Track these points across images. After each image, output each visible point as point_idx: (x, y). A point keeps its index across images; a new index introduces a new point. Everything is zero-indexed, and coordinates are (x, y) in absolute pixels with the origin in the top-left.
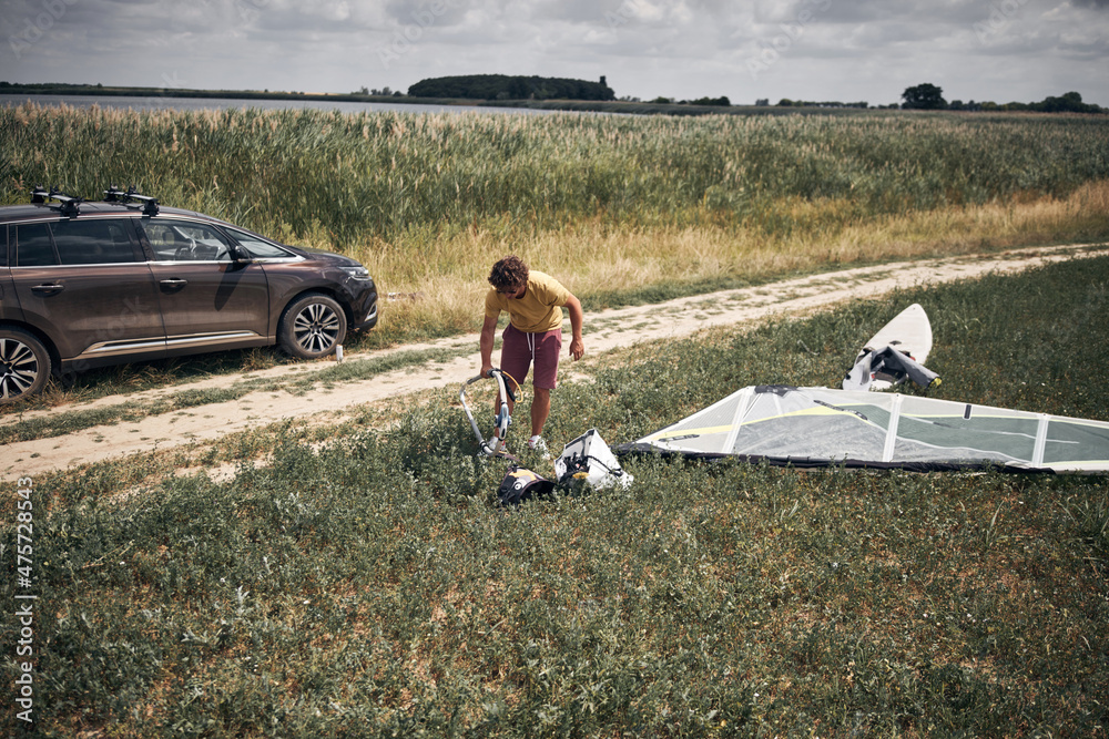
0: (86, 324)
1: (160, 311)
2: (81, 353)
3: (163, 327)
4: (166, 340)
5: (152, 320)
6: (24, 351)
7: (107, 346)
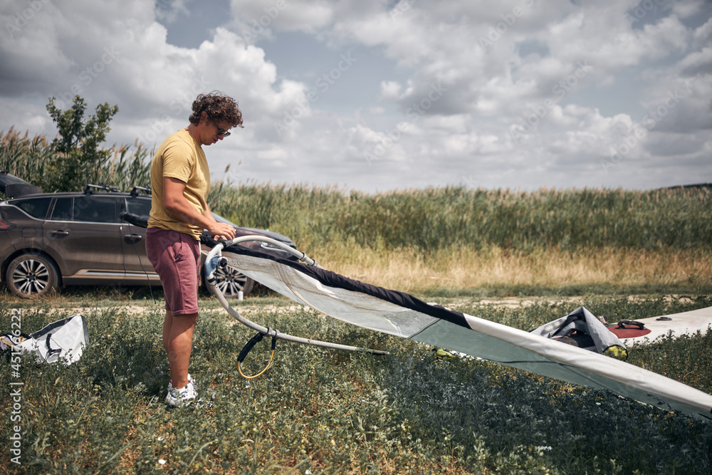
0: (79, 256)
1: (123, 253)
2: (73, 274)
3: (123, 264)
4: (125, 273)
5: (118, 259)
6: (43, 268)
7: (89, 272)
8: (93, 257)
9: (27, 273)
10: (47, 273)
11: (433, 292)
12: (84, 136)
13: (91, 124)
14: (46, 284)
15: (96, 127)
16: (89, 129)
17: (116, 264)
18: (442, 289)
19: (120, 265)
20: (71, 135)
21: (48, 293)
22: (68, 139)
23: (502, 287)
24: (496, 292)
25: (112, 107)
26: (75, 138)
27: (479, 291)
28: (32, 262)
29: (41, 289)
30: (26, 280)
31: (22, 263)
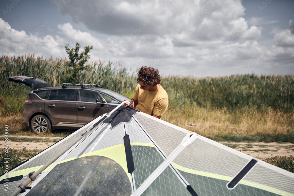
0: (58, 116)
1: (77, 115)
2: (57, 124)
3: (77, 120)
4: (78, 124)
5: (75, 118)
6: (45, 121)
7: (63, 123)
8: (64, 117)
9: (38, 123)
10: (46, 123)
11: (228, 137)
12: (79, 59)
13: (82, 54)
14: (46, 128)
15: (84, 55)
16: (81, 56)
17: (74, 120)
18: (233, 135)
19: (76, 120)
20: (74, 59)
21: (47, 132)
22: (73, 61)
23: (269, 135)
24: (264, 139)
25: (90, 47)
26: (76, 60)
27: (254, 138)
28: (40, 118)
29: (44, 130)
30: (38, 126)
31: (37, 119)
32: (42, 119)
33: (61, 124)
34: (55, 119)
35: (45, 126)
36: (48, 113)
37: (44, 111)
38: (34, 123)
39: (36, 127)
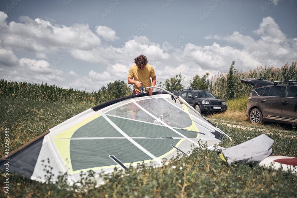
0: (267, 110)
1: (281, 109)
2: (266, 117)
3: (281, 114)
4: (282, 118)
5: (279, 112)
6: (258, 114)
7: (271, 116)
9: (255, 115)
10: (259, 116)
17: (279, 114)
21: (259, 123)
28: (256, 111)
29: (258, 121)
30: (254, 118)
31: (253, 112)
32: (257, 112)
33: (269, 117)
34: (266, 112)
35: (258, 118)
36: (261, 107)
37: (258, 105)
38: (252, 115)
39: (253, 119)
